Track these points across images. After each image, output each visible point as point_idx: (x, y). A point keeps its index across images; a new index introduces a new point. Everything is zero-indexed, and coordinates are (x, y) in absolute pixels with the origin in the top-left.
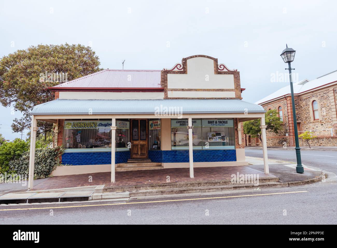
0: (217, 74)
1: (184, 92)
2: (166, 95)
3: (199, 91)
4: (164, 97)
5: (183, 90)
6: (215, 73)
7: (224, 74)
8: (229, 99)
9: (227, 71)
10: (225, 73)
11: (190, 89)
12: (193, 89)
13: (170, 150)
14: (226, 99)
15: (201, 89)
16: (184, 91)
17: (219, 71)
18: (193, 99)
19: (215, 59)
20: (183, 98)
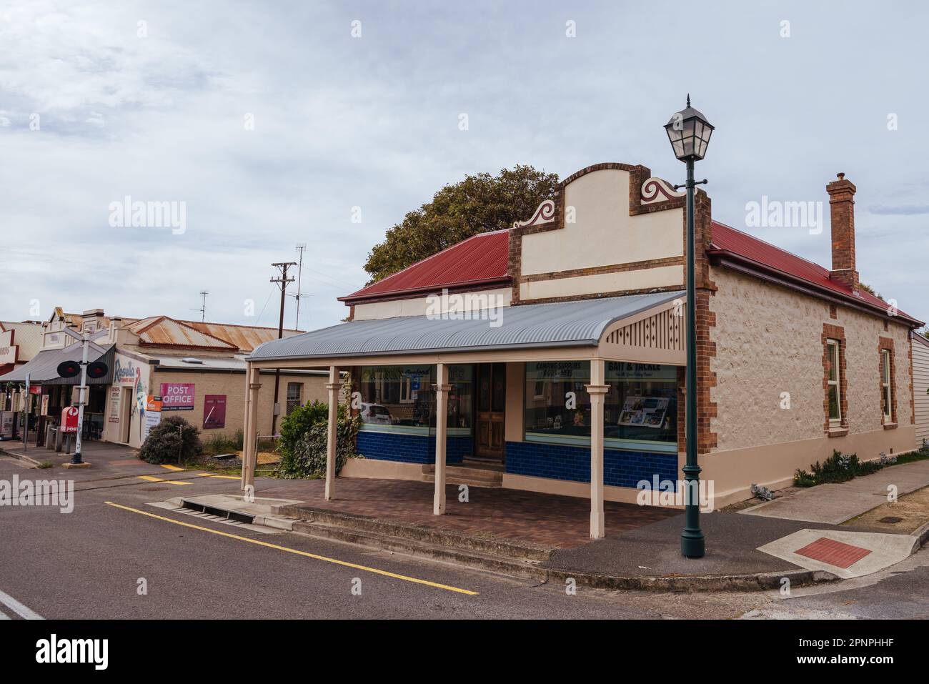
0: (635, 215)
1: (554, 280)
2: (516, 294)
3: (587, 275)
4: (511, 300)
5: (551, 276)
6: (632, 213)
7: (656, 211)
8: (663, 291)
9: (666, 199)
10: (659, 207)
11: (567, 271)
12: (573, 271)
13: (520, 440)
14: (653, 292)
15: (593, 268)
16: (554, 278)
17: (643, 203)
18: (570, 299)
19: (633, 167)
20: (549, 299)
